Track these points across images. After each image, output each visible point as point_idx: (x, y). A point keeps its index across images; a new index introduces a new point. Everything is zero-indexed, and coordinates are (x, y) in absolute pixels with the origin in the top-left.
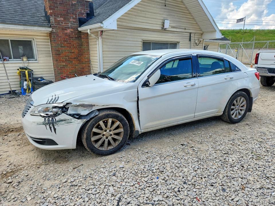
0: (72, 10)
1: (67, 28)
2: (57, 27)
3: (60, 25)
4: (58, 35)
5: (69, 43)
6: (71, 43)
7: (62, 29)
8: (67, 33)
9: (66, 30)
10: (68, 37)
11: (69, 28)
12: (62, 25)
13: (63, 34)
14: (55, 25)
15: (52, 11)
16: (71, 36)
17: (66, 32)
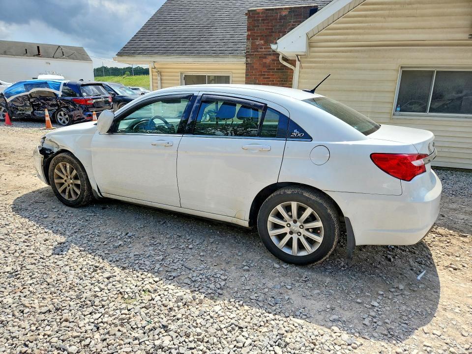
0: (280, 26)
1: (267, 54)
2: (253, 55)
3: (258, 52)
4: (253, 67)
5: (266, 78)
6: (269, 78)
7: (260, 57)
8: (266, 63)
9: (265, 58)
10: (266, 70)
11: (270, 55)
12: (260, 52)
13: (260, 64)
14: (251, 52)
15: (249, 33)
16: (271, 67)
17: (264, 60)
